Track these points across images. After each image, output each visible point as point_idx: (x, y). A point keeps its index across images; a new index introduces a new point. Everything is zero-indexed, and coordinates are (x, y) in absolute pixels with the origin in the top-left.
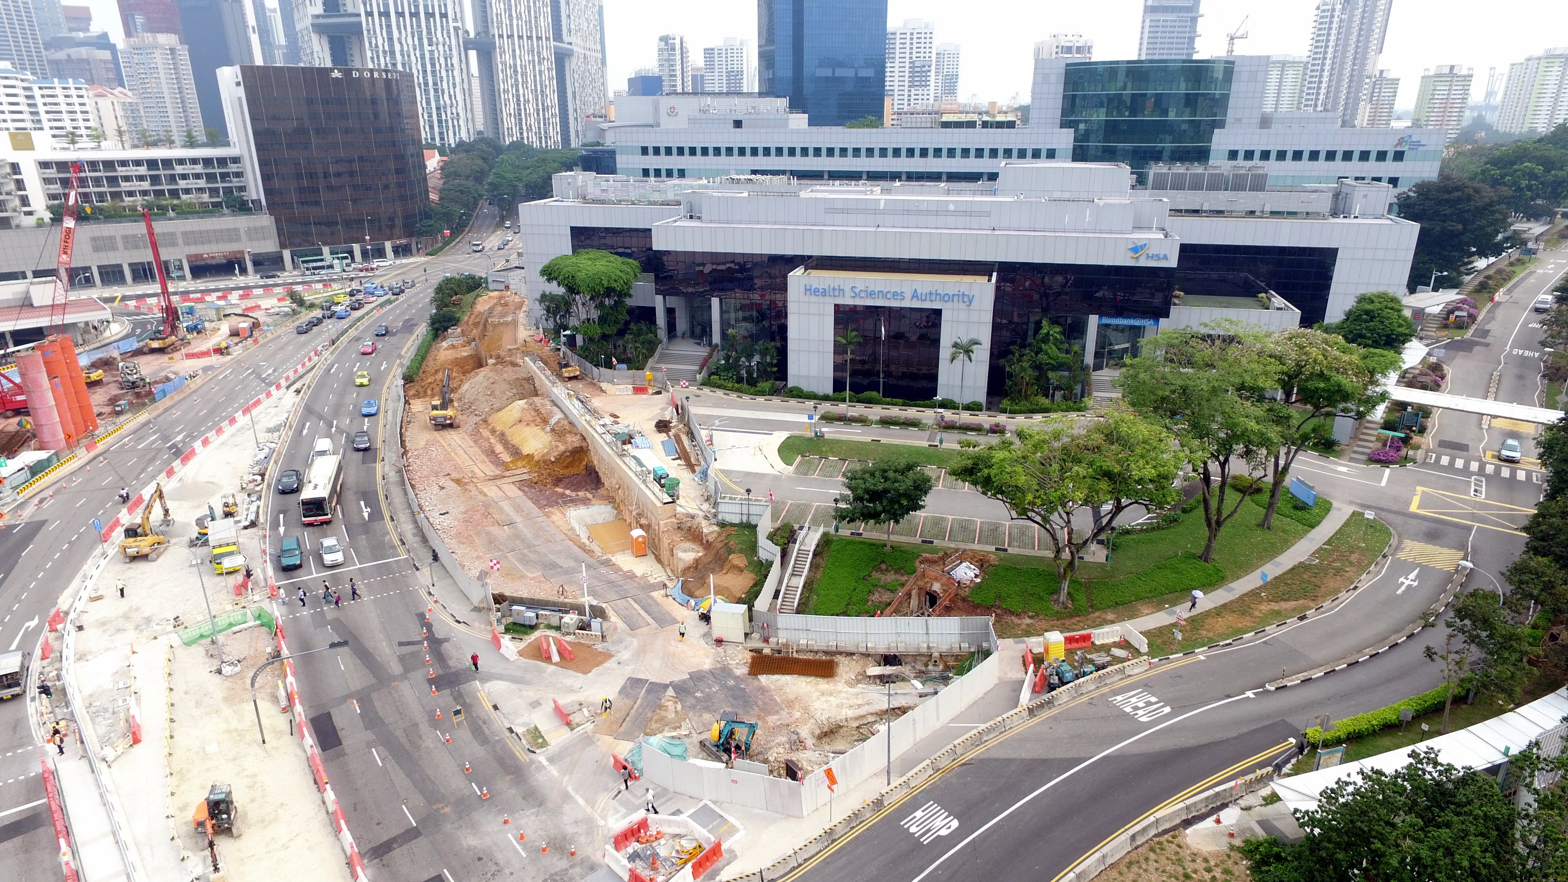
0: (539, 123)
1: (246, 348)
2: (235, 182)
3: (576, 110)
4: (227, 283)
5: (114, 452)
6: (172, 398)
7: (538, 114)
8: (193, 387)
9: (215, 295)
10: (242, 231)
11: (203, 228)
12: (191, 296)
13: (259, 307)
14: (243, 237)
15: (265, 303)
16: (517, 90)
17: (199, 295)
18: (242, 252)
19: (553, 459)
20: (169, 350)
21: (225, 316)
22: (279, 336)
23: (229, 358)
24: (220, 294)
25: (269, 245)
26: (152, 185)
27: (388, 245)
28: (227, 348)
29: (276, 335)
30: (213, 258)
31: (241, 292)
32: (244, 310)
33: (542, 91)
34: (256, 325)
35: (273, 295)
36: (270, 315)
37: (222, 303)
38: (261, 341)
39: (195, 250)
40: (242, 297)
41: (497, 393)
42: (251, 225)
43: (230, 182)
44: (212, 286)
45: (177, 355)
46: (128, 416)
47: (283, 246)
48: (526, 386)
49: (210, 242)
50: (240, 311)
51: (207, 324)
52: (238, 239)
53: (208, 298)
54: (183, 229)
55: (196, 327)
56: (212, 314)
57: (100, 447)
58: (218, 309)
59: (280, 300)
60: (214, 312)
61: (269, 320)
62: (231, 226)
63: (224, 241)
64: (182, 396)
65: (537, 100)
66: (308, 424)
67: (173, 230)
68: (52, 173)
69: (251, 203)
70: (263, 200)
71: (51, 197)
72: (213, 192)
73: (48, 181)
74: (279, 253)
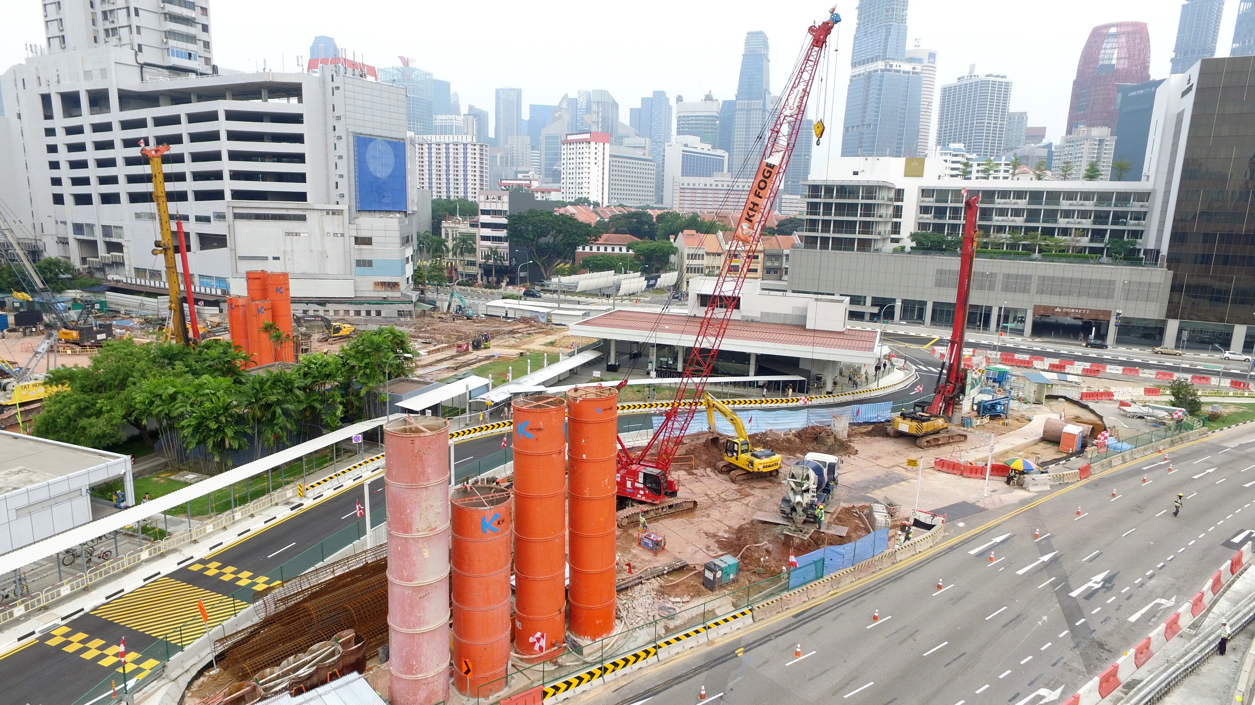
1: (1060, 482)
2: (1132, 225)
4: (1073, 348)
8: (905, 559)
9: (1047, 362)
10: (1119, 286)
11: (1068, 275)
12: (1017, 356)
13: (1109, 395)
14: (1118, 293)
15: (1122, 392)
17: (1027, 357)
18: (1109, 313)
20: (923, 441)
21: (1049, 397)
22: (1137, 472)
23: (1019, 494)
24: (1056, 361)
25: (1151, 310)
26: (1027, 221)
28: (1022, 473)
29: (1130, 464)
30: (1067, 314)
31: (1088, 365)
32: (1084, 395)
34: (1097, 429)
35: (1138, 381)
36: (1126, 415)
37: (1052, 376)
38: (1098, 473)
39: (1047, 301)
40: (1087, 373)
42: (1136, 278)
43: (1125, 224)
44: (1050, 348)
45: (927, 457)
47: (1172, 313)
49: (1070, 293)
50: (1076, 396)
51: (1014, 404)
52: (1109, 296)
53: (1037, 364)
54: (1042, 273)
55: (993, 406)
56: (1030, 391)
58: (1042, 386)
59: (1148, 391)
60: (1034, 388)
61: (1123, 426)
62: (1105, 278)
63: (1088, 295)
64: (867, 580)
67: (1029, 273)
68: (930, 202)
69: (1146, 252)
70: (1164, 250)
71: (922, 226)
72: (1098, 234)
73: (925, 210)
74: (1164, 322)
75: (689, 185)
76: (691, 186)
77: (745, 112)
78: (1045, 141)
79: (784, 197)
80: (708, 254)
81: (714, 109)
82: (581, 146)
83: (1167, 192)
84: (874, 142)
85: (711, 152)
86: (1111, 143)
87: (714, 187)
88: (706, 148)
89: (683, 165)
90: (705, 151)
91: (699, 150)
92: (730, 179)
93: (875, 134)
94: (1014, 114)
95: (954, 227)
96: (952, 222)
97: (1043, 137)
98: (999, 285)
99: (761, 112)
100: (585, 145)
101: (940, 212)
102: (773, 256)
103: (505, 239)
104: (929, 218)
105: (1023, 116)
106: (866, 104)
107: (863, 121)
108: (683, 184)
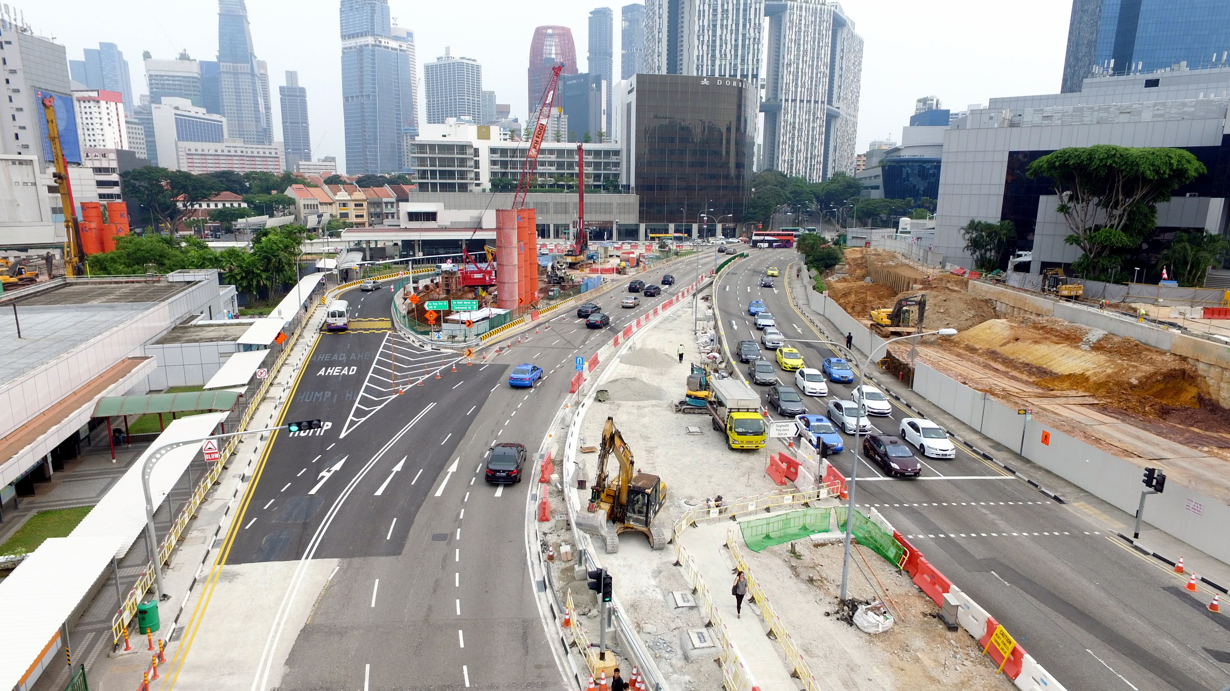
0: (806, 168)
2: (613, 170)
3: (834, 161)
5: (552, 323)
6: (591, 293)
7: (806, 161)
10: (615, 205)
14: (615, 210)
16: (793, 142)
18: (611, 223)
19: (1134, 382)
25: (631, 219)
26: (557, 169)
27: (719, 227)
28: (623, 268)
29: (657, 267)
30: (591, 225)
33: (812, 143)
38: (648, 269)
41: (952, 311)
42: (622, 201)
43: (610, 170)
46: (558, 301)
47: (641, 220)
48: (985, 308)
49: (591, 212)
52: (610, 212)
55: (592, 257)
57: (541, 318)
58: (607, 249)
60: (603, 251)
62: (608, 201)
63: (600, 213)
65: (807, 150)
66: (734, 322)
68: (497, 157)
69: (623, 186)
70: (633, 183)
71: (494, 174)
72: (597, 177)
73: (494, 163)
74: (637, 226)
75: (196, 150)
76: (200, 152)
77: (232, 76)
78: (511, 116)
79: (300, 163)
80: (321, 204)
81: (194, 71)
82: (87, 104)
83: (629, 151)
84: (375, 112)
85: (207, 116)
86: (565, 119)
87: (226, 153)
88: (201, 112)
89: (178, 130)
90: (200, 115)
91: (193, 114)
92: (242, 145)
93: (375, 104)
94: (485, 93)
95: (514, 174)
96: (512, 171)
97: (509, 113)
98: (551, 210)
99: (250, 76)
100: (92, 104)
101: (504, 164)
102: (374, 203)
103: (118, 196)
104: (497, 168)
105: (491, 94)
106: (362, 76)
107: (362, 92)
108: (189, 150)
